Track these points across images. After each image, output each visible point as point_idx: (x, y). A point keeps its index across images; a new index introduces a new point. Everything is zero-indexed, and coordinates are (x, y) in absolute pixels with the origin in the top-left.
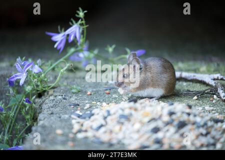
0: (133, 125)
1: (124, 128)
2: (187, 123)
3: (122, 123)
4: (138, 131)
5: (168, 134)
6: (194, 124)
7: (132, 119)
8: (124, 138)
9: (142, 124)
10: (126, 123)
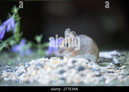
0: (45, 70)
1: (39, 72)
2: (85, 68)
3: (38, 69)
4: (49, 73)
5: (71, 75)
6: (91, 69)
7: (45, 66)
8: (39, 78)
9: (52, 68)
10: (41, 69)
